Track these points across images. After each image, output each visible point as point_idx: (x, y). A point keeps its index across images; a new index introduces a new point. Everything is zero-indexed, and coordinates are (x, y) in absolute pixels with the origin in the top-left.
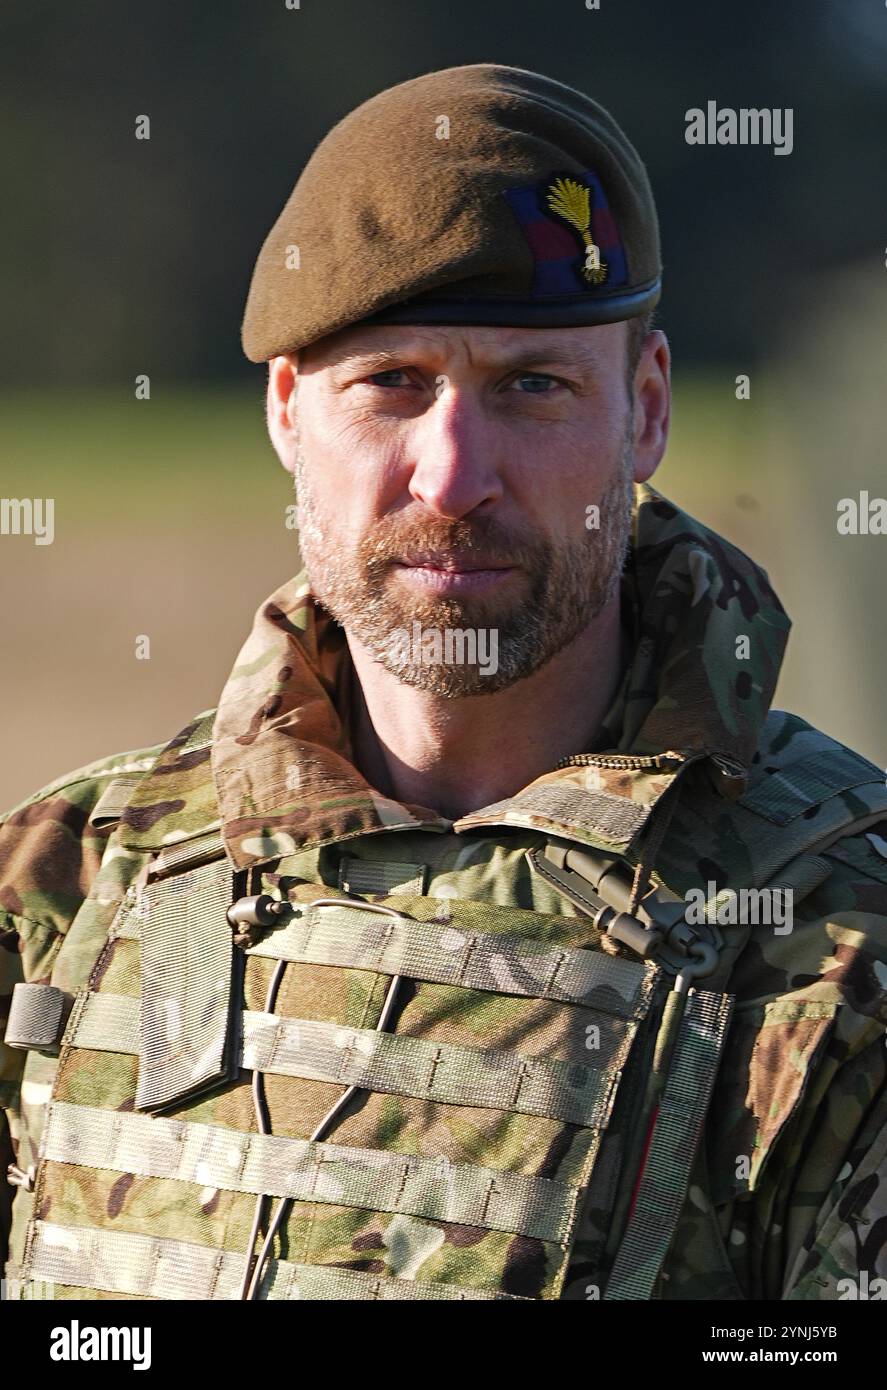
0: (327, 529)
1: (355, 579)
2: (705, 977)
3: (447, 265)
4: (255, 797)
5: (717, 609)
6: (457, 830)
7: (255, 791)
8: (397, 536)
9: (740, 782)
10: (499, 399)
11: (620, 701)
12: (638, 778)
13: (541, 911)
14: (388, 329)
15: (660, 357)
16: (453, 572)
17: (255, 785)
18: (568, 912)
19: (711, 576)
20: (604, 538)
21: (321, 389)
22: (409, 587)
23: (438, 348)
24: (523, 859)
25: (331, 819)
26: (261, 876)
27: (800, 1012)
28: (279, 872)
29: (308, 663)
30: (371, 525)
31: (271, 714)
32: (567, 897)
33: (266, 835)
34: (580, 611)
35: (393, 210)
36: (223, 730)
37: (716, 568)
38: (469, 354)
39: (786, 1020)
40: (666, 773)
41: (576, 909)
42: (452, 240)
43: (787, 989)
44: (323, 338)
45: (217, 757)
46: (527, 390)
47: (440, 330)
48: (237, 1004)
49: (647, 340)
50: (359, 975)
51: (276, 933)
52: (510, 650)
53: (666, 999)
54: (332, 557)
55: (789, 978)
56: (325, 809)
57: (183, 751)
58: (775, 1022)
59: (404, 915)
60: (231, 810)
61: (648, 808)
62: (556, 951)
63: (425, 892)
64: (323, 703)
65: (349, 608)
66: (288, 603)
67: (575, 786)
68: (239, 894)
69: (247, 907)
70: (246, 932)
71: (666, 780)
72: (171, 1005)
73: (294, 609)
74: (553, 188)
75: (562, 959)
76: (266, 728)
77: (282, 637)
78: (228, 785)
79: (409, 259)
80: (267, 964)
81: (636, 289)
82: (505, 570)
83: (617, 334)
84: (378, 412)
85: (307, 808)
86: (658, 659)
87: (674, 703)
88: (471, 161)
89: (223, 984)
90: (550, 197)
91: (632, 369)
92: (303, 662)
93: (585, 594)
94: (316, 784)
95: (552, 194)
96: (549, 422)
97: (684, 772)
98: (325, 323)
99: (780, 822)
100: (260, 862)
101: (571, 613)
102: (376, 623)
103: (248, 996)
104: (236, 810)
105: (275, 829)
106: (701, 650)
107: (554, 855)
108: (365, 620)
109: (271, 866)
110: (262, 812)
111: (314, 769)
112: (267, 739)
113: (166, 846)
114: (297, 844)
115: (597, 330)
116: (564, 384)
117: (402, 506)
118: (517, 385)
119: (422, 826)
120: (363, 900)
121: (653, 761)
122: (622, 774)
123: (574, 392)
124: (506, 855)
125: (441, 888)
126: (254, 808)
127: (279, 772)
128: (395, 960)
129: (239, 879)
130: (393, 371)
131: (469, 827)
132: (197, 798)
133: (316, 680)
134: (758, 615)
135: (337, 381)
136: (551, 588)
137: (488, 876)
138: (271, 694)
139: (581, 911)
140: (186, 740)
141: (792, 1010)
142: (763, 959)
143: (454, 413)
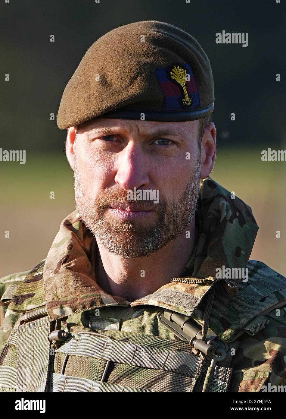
0: (84, 193)
1: (94, 212)
2: (222, 361)
3: (131, 97)
4: (58, 293)
5: (229, 223)
6: (132, 306)
7: (58, 291)
8: (109, 197)
9: (235, 289)
10: (149, 148)
11: (193, 257)
12: (197, 287)
13: (162, 337)
14: (109, 120)
15: (212, 132)
16: (130, 212)
17: (58, 289)
18: (172, 337)
19: (227, 211)
20: (187, 200)
21: (84, 141)
22: (113, 216)
23: (127, 128)
24: (155, 317)
25: (85, 302)
26: (60, 323)
27: (256, 375)
28: (68, 321)
29: (79, 242)
30: (101, 192)
31: (65, 262)
32: (171, 331)
33: (61, 307)
34: (177, 227)
35: (113, 76)
36: (47, 268)
37: (229, 207)
38: (139, 131)
39: (251, 378)
40: (207, 286)
41: (175, 336)
42: (134, 87)
43: (252, 366)
44: (84, 122)
45: (45, 278)
46: (160, 144)
47: (128, 121)
48: (51, 371)
49: (208, 126)
50: (95, 360)
51: (65, 344)
52: (150, 242)
53: (207, 370)
54: (86, 203)
55: (253, 362)
56: (83, 298)
57: (36, 274)
58: (247, 379)
59: (112, 338)
60: (49, 298)
61: (200, 299)
62: (166, 352)
63: (120, 329)
64: (84, 258)
65: (91, 223)
66: (73, 219)
67: (174, 290)
68: (52, 329)
69: (55, 334)
70: (55, 344)
71: (207, 288)
72: (27, 371)
73: (75, 222)
74: (173, 70)
75: (169, 355)
76: (63, 267)
77: (69, 233)
78: (48, 288)
79: (117, 94)
80: (62, 356)
81: (203, 108)
82: (149, 211)
83: (195, 125)
84: (104, 150)
85: (76, 298)
86: (207, 242)
87: (211, 259)
88: (143, 58)
89: (46, 363)
90: (171, 73)
91: (201, 138)
92: (77, 242)
93: (179, 221)
94: (80, 289)
95: (172, 72)
96: (168, 157)
97: (214, 285)
98: (85, 117)
99: (251, 303)
100: (60, 318)
101: (174, 228)
102: (101, 229)
103: (55, 368)
104: (51, 298)
105: (65, 305)
106: (222, 239)
107: (167, 315)
108: (97, 227)
109: (65, 319)
110: (60, 299)
111: (79, 283)
112: (62, 272)
113: (27, 310)
114: (73, 311)
115: (187, 123)
116: (174, 142)
117: (112, 185)
118: (157, 142)
119: (119, 304)
120: (97, 332)
121: (202, 281)
122: (191, 285)
123: (178, 146)
124: (150, 315)
125: (126, 328)
126: (58, 297)
127: (66, 284)
128: (108, 355)
129: (53, 323)
130: (111, 135)
131: (136, 305)
132: (39, 293)
133: (82, 250)
134: (245, 225)
135: (90, 138)
136: (166, 218)
137: (143, 323)
138: (65, 254)
139: (176, 336)
140: (37, 270)
141: (253, 374)
142: (243, 355)
143: (132, 152)
